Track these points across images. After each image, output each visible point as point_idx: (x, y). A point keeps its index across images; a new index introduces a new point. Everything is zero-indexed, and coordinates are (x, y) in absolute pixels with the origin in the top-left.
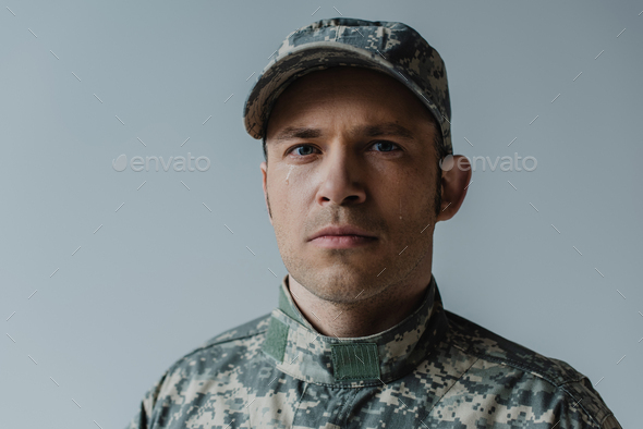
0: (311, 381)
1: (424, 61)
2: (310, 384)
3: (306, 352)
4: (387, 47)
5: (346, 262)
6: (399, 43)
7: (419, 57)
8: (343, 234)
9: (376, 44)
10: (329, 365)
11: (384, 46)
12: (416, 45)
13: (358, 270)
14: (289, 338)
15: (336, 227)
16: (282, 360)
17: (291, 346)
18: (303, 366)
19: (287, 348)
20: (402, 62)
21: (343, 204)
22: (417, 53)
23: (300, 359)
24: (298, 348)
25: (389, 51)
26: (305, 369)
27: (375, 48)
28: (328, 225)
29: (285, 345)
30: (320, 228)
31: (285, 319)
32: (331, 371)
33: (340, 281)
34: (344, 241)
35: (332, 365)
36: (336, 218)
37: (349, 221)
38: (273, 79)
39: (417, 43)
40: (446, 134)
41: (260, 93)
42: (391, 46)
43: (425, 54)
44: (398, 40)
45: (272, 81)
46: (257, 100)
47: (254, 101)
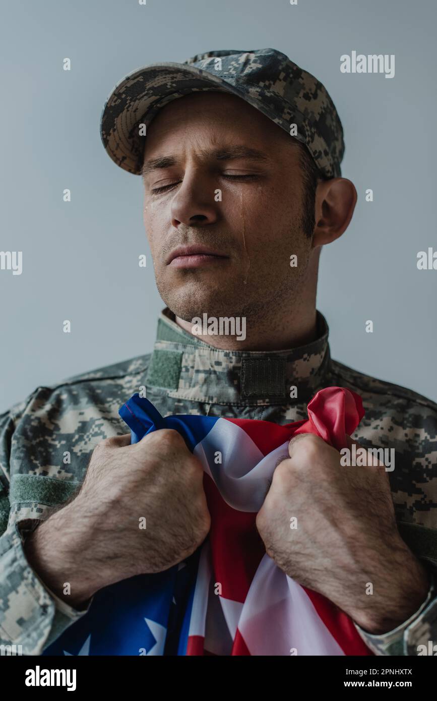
0: (215, 400)
1: (291, 83)
2: (213, 405)
3: (209, 372)
4: (247, 70)
5: (198, 279)
6: (260, 66)
7: (285, 79)
8: (191, 253)
9: (235, 69)
10: (236, 382)
11: (243, 71)
12: (280, 68)
13: (210, 287)
14: (184, 364)
15: (184, 246)
16: (177, 387)
17: (187, 370)
18: (205, 388)
19: (183, 374)
20: (262, 84)
21: (192, 225)
22: (282, 75)
23: (201, 382)
24: (198, 371)
25: (248, 75)
26: (207, 391)
27: (234, 72)
28: (179, 246)
29: (180, 371)
30: (173, 249)
31: (176, 347)
32: (238, 388)
33: (193, 299)
34: (192, 261)
35: (239, 382)
36: (186, 239)
37: (196, 241)
38: (127, 108)
39: (282, 65)
40: (316, 155)
41: (115, 122)
42: (251, 70)
43: (291, 76)
44: (260, 63)
45: (126, 110)
46: (114, 130)
47: (111, 131)
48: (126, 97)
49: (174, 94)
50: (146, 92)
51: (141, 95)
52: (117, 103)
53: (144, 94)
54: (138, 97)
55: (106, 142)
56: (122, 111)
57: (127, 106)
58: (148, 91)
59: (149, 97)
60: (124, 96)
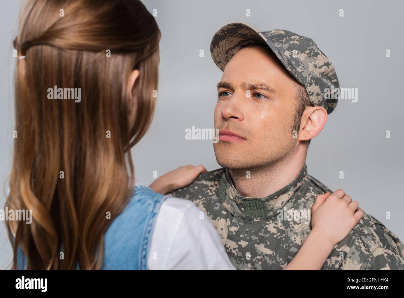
0: (236, 215)
2: (235, 217)
3: (233, 200)
7: (308, 54)
10: (243, 209)
16: (224, 202)
18: (232, 207)
22: (308, 52)
26: (233, 209)
38: (227, 39)
39: (310, 47)
40: (310, 93)
41: (219, 43)
42: (293, 43)
43: (312, 54)
44: (299, 42)
45: (226, 40)
46: (218, 47)
47: (216, 47)
48: (227, 33)
49: (251, 41)
50: (238, 35)
51: (235, 35)
52: (222, 34)
53: (236, 35)
54: (233, 36)
55: (212, 51)
56: (224, 39)
57: (227, 38)
58: (238, 34)
59: (239, 38)
60: (226, 32)
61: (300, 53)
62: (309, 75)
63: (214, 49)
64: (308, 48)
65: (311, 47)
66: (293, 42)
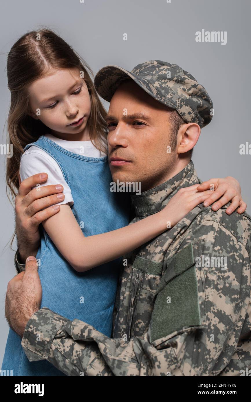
38: (107, 78)
40: (182, 114)
41: (102, 83)
43: (179, 80)
47: (100, 86)
53: (113, 74)
54: (111, 75)
58: (115, 73)
61: (169, 81)
62: (178, 99)
63: (98, 88)
64: (176, 75)
65: (178, 74)
66: (162, 73)
